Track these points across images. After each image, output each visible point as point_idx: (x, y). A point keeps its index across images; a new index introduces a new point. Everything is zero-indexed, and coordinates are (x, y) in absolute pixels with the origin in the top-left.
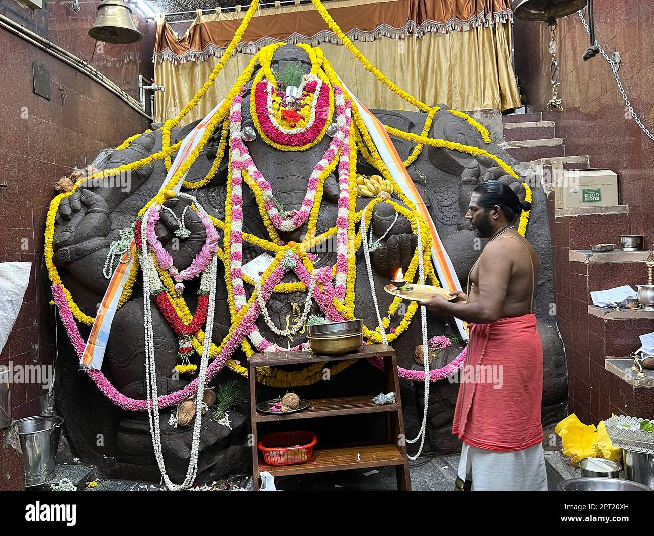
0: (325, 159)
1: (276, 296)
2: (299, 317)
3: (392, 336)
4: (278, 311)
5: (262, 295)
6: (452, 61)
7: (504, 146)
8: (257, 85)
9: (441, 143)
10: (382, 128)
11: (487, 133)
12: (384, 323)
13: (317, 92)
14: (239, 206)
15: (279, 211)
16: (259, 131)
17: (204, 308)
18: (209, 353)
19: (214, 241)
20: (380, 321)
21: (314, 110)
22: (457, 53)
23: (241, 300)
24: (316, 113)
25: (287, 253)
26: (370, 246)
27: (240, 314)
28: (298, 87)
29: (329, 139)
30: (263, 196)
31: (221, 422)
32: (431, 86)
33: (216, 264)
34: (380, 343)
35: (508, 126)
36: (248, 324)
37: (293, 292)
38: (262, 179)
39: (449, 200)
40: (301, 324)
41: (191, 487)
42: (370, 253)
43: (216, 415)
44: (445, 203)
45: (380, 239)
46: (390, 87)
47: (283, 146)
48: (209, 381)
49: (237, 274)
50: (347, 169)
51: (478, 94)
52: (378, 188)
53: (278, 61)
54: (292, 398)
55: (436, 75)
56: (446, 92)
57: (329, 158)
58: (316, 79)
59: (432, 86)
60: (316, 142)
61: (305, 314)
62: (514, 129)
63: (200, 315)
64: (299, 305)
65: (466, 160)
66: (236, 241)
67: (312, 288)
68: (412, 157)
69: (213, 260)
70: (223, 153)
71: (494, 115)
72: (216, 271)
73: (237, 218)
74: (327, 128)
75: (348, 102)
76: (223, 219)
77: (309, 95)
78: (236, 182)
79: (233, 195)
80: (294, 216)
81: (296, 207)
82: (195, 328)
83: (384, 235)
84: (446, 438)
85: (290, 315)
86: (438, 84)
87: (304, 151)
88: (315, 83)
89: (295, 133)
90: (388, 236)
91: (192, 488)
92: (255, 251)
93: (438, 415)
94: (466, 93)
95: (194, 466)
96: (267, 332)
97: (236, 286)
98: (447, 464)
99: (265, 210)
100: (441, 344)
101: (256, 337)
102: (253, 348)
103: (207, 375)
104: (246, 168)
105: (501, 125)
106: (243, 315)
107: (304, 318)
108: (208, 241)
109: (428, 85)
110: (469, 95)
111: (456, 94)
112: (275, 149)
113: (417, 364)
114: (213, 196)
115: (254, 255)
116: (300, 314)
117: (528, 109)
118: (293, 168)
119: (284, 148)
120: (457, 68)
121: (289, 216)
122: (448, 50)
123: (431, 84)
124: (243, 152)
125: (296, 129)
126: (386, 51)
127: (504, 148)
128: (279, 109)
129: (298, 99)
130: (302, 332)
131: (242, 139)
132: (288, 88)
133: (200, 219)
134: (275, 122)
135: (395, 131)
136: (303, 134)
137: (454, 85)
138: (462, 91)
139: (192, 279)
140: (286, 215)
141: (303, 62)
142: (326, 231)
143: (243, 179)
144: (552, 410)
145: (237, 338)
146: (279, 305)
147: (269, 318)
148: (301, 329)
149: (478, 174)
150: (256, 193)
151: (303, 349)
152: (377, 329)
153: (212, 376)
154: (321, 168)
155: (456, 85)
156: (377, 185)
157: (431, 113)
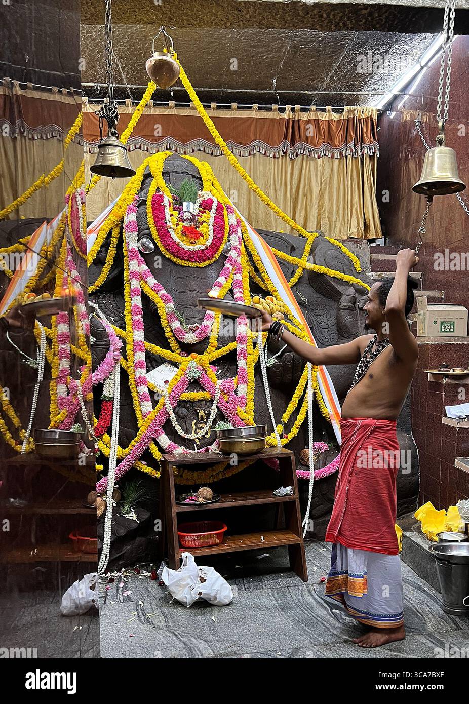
0: (222, 277)
1: (182, 403)
2: (204, 423)
3: (285, 441)
4: (184, 417)
5: (170, 402)
6: (322, 185)
7: (372, 276)
8: (153, 197)
9: (322, 269)
10: (269, 250)
11: (358, 263)
12: (279, 429)
13: (213, 211)
14: (140, 316)
15: (181, 324)
16: (159, 244)
17: (108, 412)
18: (116, 454)
19: (118, 349)
20: (275, 428)
21: (211, 228)
22: (326, 179)
23: (147, 406)
24: (214, 231)
25: (192, 364)
26: (267, 361)
27: (149, 419)
28: (194, 203)
29: (224, 257)
30: (165, 308)
31: (127, 516)
32: (301, 208)
33: (119, 371)
34: (276, 447)
35: (375, 257)
36: (157, 428)
37: (199, 400)
38: (164, 292)
39: (328, 322)
40: (207, 429)
41: (103, 573)
42: (267, 367)
43: (124, 511)
44: (324, 325)
45: (276, 356)
46: (273, 209)
47: (183, 261)
48: (118, 479)
49: (141, 381)
50: (241, 288)
51: (344, 221)
52: (273, 308)
53: (169, 172)
54: (206, 492)
55: (307, 198)
56: (316, 216)
57: (226, 277)
58: (211, 197)
59: (303, 208)
60: (213, 260)
61: (211, 420)
62: (379, 260)
63: (106, 419)
64: (205, 412)
65: (344, 288)
66: (139, 350)
67: (217, 396)
68: (294, 280)
69: (117, 367)
70: (113, 261)
71: (363, 245)
72: (119, 378)
73: (139, 328)
74: (223, 247)
75: (238, 221)
76: (124, 328)
77: (205, 212)
78: (133, 292)
79: (133, 305)
80: (197, 329)
81: (197, 321)
82: (102, 431)
83: (280, 352)
84: (323, 527)
85: (195, 421)
86: (309, 207)
87: (202, 268)
88: (211, 201)
89: (196, 249)
90: (283, 353)
91: (104, 575)
92: (155, 360)
93: (318, 508)
94: (334, 219)
95: (106, 555)
96: (173, 436)
97: (142, 393)
98: (324, 547)
99: (167, 322)
100: (320, 449)
101: (164, 440)
102: (161, 449)
103: (116, 474)
104: (146, 280)
105: (369, 255)
106: (152, 420)
107: (210, 423)
108: (112, 349)
109: (299, 207)
110: (336, 221)
111: (324, 218)
112: (175, 264)
113: (302, 465)
114: (104, 303)
115: (155, 364)
116: (205, 420)
117: (387, 240)
118: (193, 283)
119: (184, 263)
120: (327, 193)
121: (192, 330)
122: (319, 175)
123: (301, 207)
124: (141, 263)
125: (196, 246)
126: (260, 168)
127: (372, 278)
128: (178, 225)
129: (195, 216)
130: (207, 436)
131: (139, 250)
132: (185, 204)
133: (104, 327)
134: (176, 237)
135: (281, 254)
136: (202, 251)
137: (323, 209)
138: (329, 216)
139: (96, 384)
140: (188, 327)
141: (194, 176)
142: (226, 345)
143: (142, 290)
144: (406, 503)
145: (146, 441)
146: (184, 411)
147: (177, 423)
148: (207, 433)
149: (354, 301)
150: (158, 305)
151: (210, 451)
152: (272, 434)
153: (121, 475)
154: (220, 286)
155: (325, 210)
156: (272, 306)
157: (311, 239)
